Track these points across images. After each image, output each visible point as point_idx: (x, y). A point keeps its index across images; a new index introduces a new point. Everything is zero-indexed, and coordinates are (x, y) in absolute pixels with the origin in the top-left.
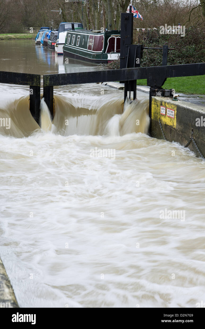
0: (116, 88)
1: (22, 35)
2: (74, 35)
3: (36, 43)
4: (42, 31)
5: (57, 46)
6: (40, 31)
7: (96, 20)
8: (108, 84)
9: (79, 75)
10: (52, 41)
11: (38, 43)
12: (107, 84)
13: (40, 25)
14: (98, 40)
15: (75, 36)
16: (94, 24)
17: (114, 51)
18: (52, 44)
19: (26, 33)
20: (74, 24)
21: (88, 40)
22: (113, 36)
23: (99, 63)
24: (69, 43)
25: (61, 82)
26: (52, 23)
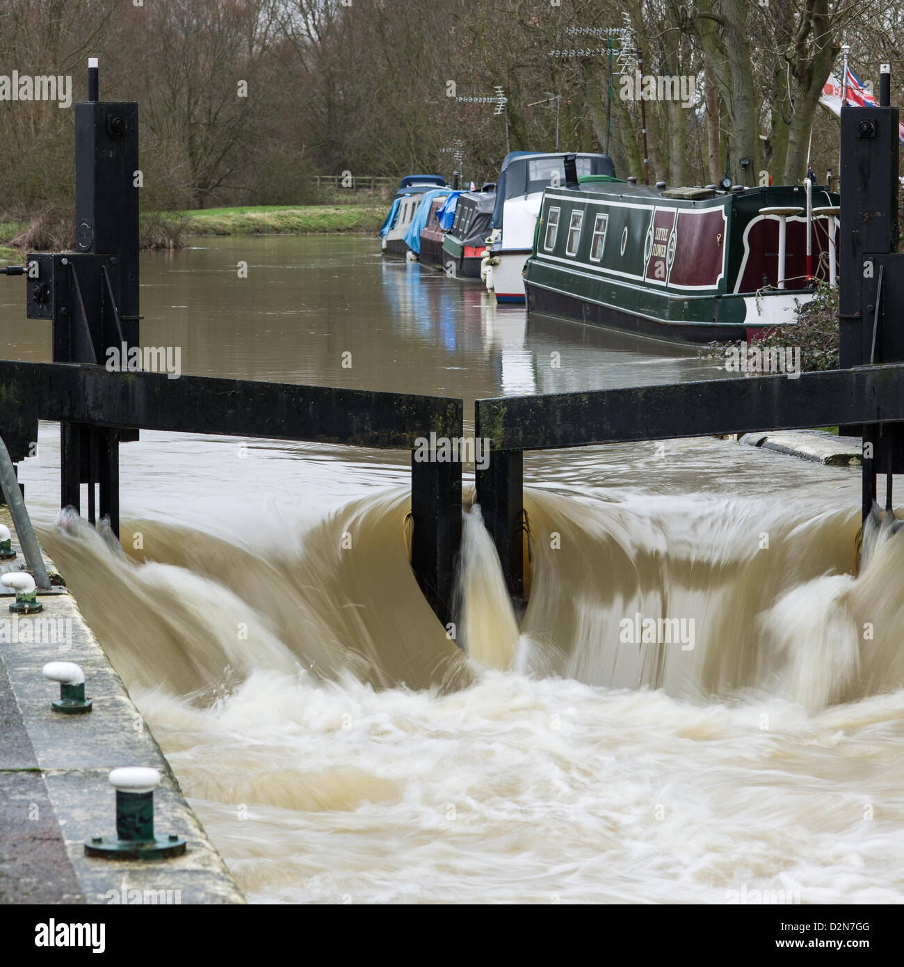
0: (814, 459)
1: (312, 211)
2: (575, 212)
3: (385, 251)
4: (413, 194)
5: (494, 264)
6: (403, 195)
7: (676, 142)
8: (769, 440)
9: (644, 396)
10: (465, 241)
11: (396, 250)
12: (765, 438)
13: (396, 166)
14: (697, 231)
15: (581, 213)
16: (664, 158)
17: (775, 283)
18: (463, 254)
19: (332, 203)
20: (573, 161)
21: (650, 233)
22: (768, 213)
23: (705, 341)
24: (551, 250)
25: (558, 432)
26: (458, 155)
